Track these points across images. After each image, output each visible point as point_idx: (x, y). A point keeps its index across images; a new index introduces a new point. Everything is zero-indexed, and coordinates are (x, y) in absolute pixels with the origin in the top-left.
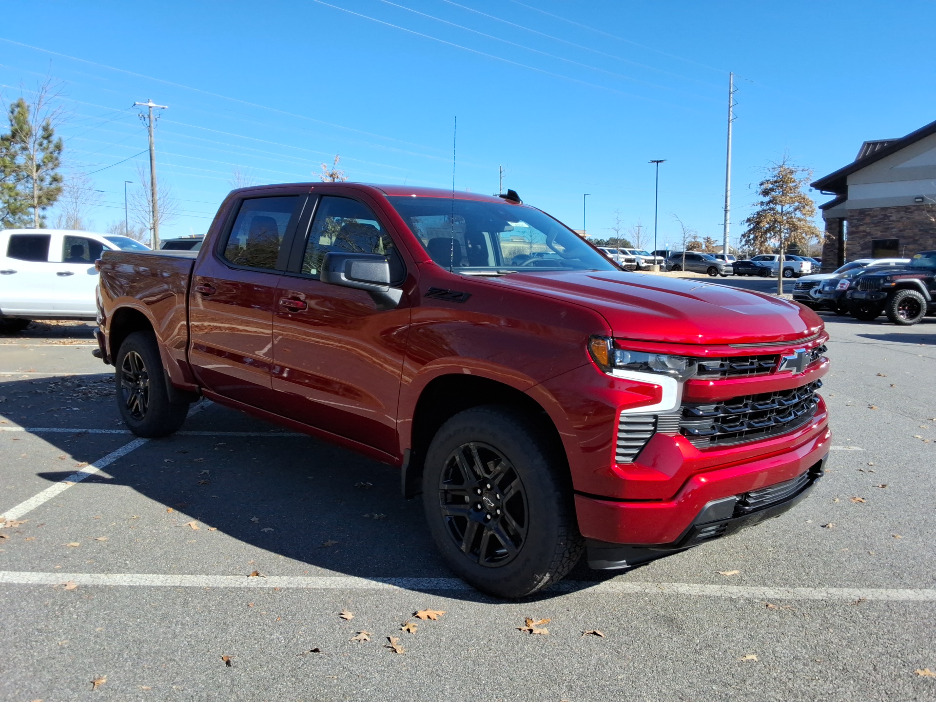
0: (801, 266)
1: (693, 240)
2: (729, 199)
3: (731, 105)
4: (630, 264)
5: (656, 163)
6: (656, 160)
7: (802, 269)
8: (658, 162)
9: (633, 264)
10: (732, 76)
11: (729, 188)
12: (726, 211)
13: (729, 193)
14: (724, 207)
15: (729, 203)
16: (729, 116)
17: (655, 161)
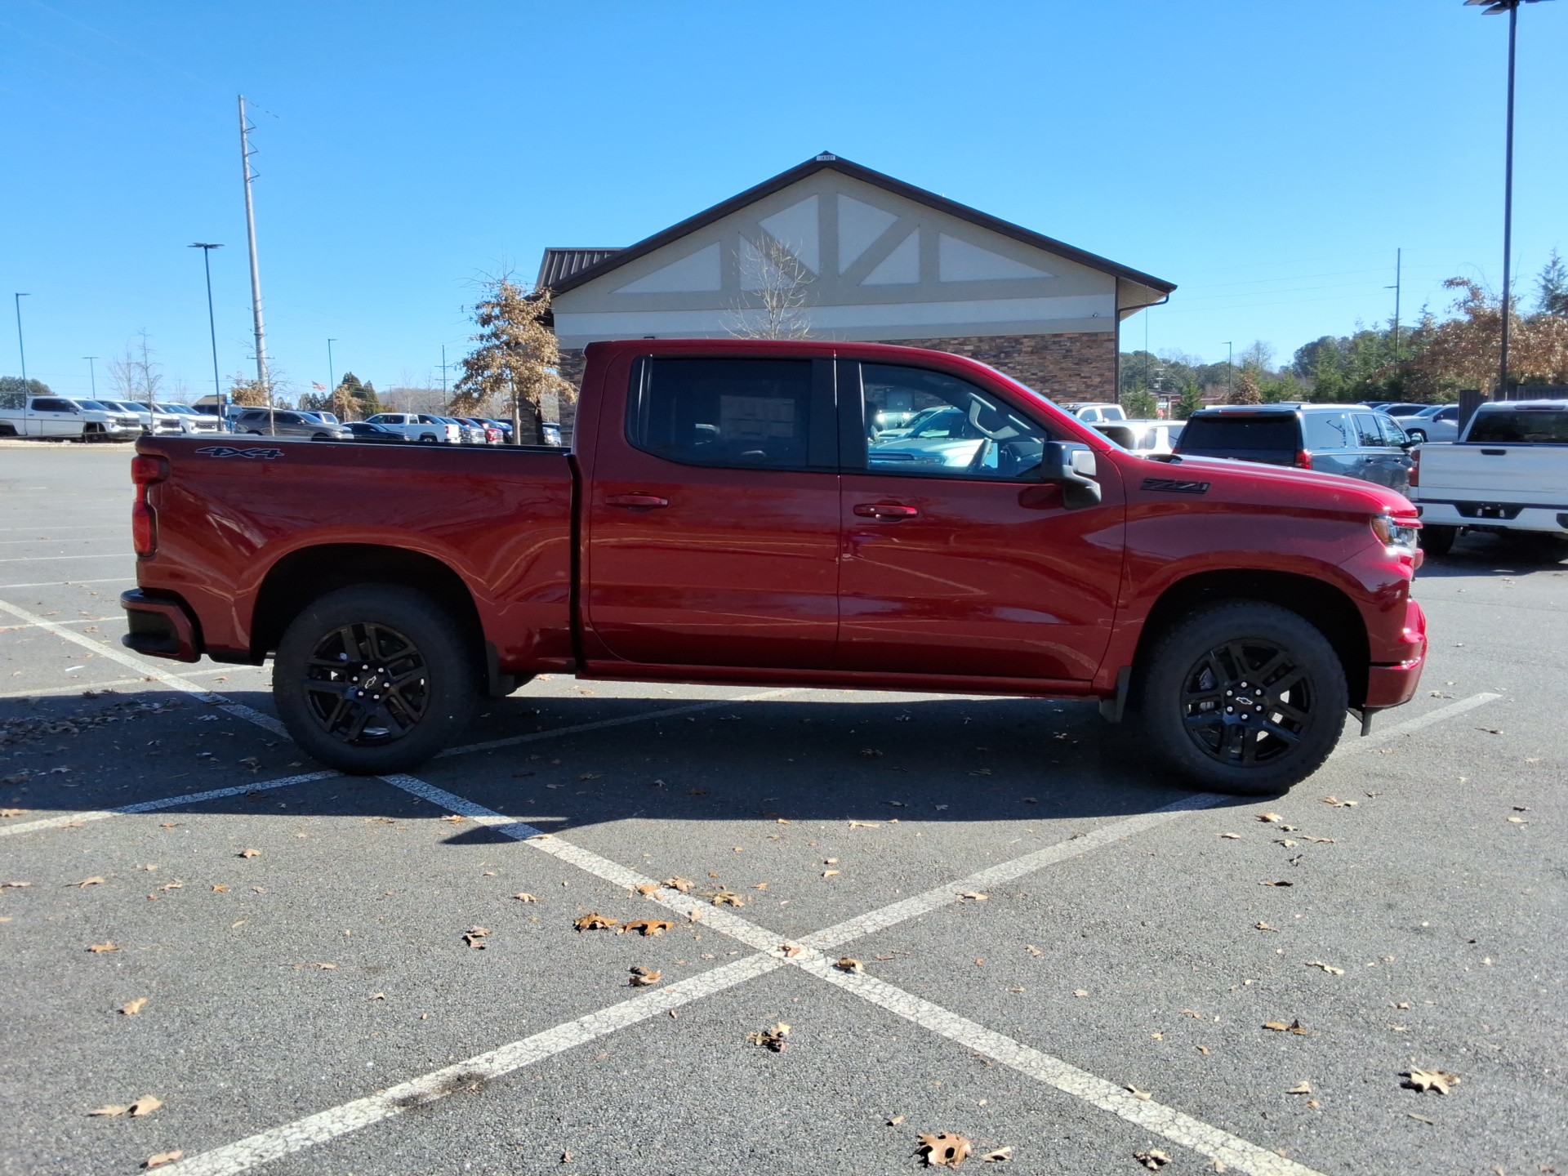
0: (447, 432)
1: (236, 386)
2: (260, 315)
3: (246, 152)
4: (170, 429)
5: (203, 248)
6: (203, 242)
7: (449, 436)
8: (206, 247)
9: (176, 429)
10: (242, 102)
11: (259, 297)
12: (258, 336)
13: (260, 306)
14: (253, 329)
15: (261, 323)
16: (245, 171)
17: (199, 245)
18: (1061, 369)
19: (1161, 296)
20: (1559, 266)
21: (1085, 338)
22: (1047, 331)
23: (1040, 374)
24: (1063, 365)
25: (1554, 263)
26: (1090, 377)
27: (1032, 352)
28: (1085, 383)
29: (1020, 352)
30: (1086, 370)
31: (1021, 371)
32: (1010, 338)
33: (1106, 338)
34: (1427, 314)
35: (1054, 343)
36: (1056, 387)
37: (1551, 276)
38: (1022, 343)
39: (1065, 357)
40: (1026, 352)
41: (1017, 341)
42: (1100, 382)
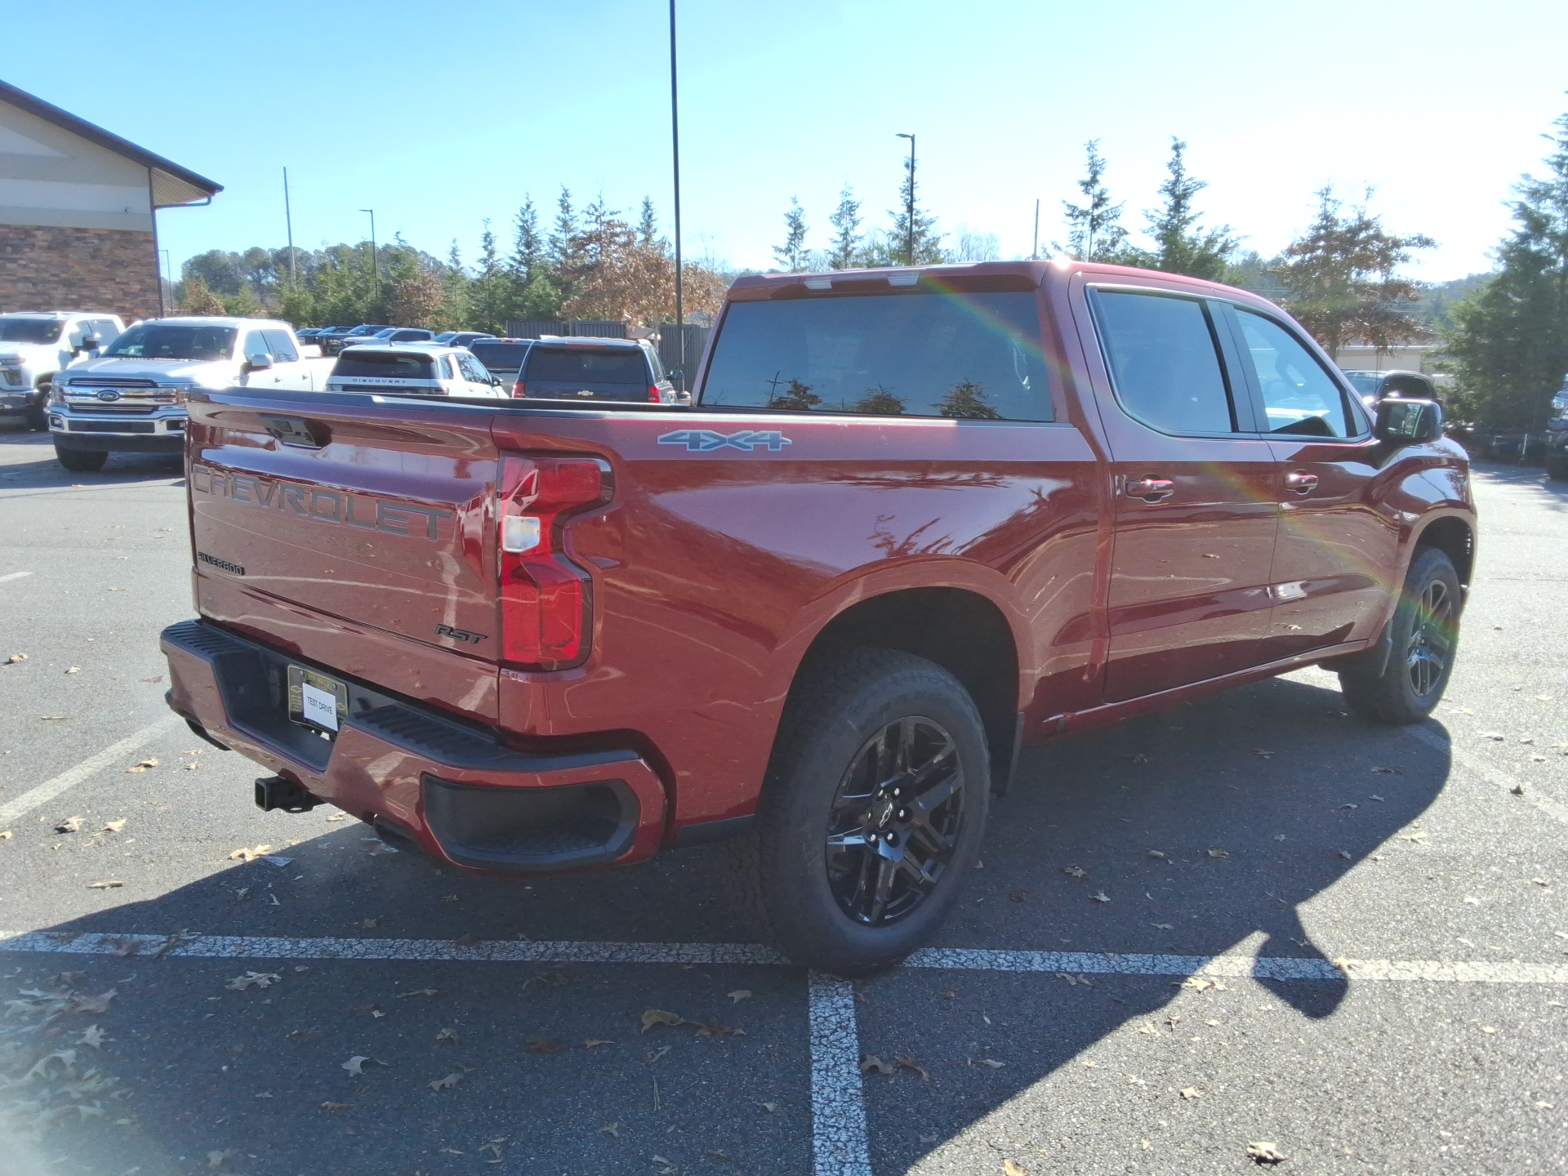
18: (90, 271)
19: (203, 196)
20: (531, 210)
21: (117, 237)
22: (68, 223)
23: (63, 276)
24: (93, 267)
25: (528, 206)
26: (127, 283)
27: (49, 248)
28: (122, 290)
29: (32, 246)
30: (121, 274)
31: (37, 270)
32: (16, 228)
33: (142, 238)
34: (401, 241)
35: (78, 239)
36: (85, 292)
37: (526, 217)
38: (34, 236)
39: (94, 257)
40: (41, 248)
41: (27, 232)
42: (141, 290)
